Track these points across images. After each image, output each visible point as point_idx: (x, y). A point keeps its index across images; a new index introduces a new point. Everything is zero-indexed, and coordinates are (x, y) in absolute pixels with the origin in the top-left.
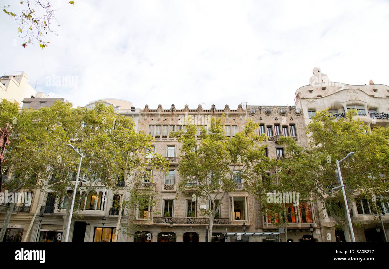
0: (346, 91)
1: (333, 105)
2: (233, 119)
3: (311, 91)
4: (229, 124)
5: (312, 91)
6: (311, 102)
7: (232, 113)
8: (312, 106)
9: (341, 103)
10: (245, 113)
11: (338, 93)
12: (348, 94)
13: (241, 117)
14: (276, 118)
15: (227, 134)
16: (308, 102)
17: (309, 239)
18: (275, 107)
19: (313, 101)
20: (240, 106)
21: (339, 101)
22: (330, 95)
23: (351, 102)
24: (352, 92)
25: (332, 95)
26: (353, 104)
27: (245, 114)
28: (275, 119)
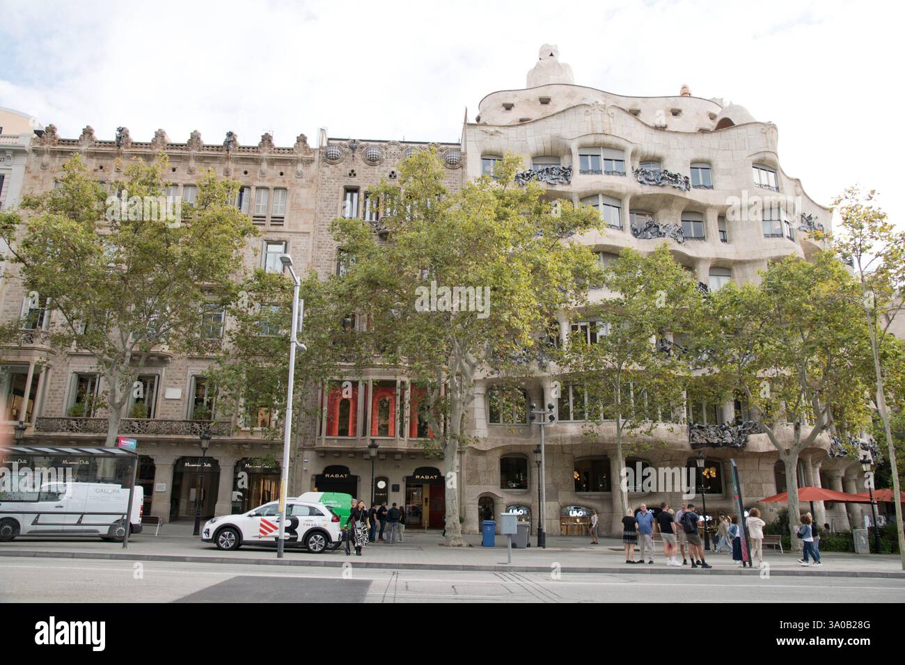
0: (583, 110)
1: (548, 146)
2: (279, 172)
3: (508, 107)
4: (266, 184)
5: (513, 105)
6: (492, 135)
7: (279, 155)
8: (494, 145)
9: (567, 141)
10: (312, 156)
11: (562, 115)
12: (588, 118)
13: (300, 167)
14: (393, 172)
15: (258, 211)
16: (485, 136)
17: (432, 477)
18: (394, 143)
19: (497, 132)
20: (302, 139)
21: (563, 135)
22: (544, 118)
23: (591, 140)
24: (597, 111)
25: (548, 120)
26: (595, 143)
27: (312, 161)
28: (390, 176)
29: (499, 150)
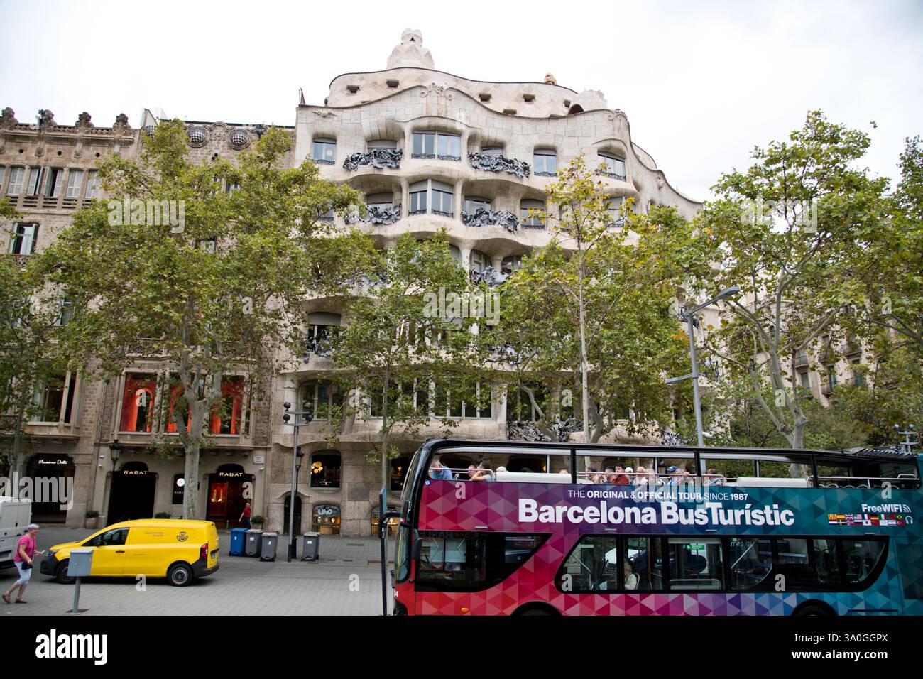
0: (418, 92)
1: (383, 128)
2: (95, 152)
3: (353, 90)
4: (80, 166)
5: (358, 88)
6: (324, 117)
7: (96, 135)
8: (326, 127)
9: (402, 124)
10: (131, 137)
11: (398, 96)
12: (423, 101)
13: (117, 149)
14: (216, 155)
15: (71, 194)
16: (317, 118)
18: (220, 124)
19: (330, 114)
20: (122, 119)
21: (397, 118)
22: (380, 100)
23: (425, 123)
24: (434, 93)
25: (383, 102)
26: (429, 126)
27: (131, 142)
28: (213, 159)
29: (332, 133)
